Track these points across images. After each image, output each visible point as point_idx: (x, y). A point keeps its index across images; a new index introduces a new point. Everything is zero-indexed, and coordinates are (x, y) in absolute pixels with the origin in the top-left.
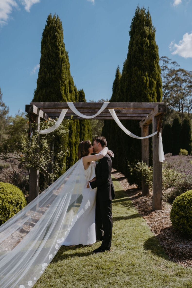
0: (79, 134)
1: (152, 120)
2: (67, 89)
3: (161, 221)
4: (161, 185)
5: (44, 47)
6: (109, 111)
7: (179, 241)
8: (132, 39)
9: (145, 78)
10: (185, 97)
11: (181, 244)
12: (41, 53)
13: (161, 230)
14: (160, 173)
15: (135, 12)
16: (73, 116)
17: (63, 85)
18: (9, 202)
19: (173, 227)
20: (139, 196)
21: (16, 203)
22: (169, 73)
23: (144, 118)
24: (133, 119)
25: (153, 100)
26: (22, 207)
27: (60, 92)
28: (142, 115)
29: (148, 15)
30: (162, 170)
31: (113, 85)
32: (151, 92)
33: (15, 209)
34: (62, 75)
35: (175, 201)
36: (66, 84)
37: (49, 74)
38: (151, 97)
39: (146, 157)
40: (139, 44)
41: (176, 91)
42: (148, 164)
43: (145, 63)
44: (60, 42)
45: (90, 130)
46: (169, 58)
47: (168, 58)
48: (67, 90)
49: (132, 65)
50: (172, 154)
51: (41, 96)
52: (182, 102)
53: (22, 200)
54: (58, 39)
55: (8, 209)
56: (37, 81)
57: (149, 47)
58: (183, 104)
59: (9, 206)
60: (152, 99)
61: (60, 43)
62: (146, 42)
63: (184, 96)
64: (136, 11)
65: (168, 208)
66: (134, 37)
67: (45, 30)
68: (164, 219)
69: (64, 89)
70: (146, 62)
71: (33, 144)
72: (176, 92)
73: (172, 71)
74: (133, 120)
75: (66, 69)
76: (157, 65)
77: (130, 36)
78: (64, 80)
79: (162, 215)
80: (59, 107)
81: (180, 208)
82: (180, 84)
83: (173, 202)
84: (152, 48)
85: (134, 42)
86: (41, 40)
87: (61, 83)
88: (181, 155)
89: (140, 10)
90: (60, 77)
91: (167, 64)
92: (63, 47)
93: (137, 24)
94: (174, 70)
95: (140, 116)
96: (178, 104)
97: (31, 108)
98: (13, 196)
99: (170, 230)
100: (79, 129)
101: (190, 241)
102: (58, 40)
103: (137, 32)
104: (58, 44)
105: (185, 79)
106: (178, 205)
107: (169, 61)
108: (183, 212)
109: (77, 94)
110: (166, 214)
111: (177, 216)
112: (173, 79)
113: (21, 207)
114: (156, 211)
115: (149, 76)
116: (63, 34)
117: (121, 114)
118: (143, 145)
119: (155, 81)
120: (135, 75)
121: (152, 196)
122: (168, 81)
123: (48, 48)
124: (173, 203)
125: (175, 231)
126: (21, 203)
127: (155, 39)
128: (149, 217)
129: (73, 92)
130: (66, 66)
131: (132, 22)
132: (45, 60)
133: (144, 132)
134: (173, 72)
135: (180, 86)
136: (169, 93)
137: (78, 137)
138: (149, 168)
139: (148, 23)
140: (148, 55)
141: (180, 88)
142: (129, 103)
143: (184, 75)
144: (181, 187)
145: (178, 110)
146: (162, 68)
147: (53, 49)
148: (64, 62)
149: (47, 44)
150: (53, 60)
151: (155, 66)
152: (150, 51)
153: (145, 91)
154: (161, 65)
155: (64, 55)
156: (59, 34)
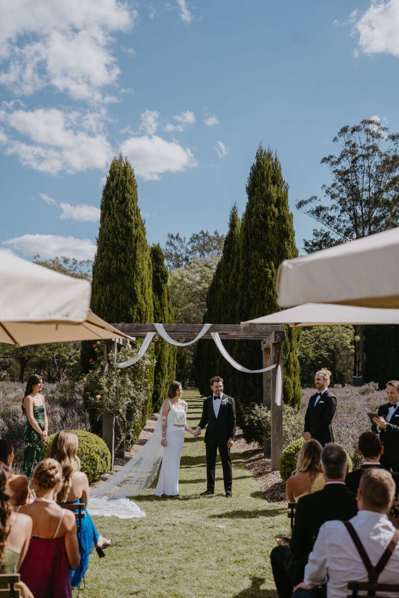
4: (281, 437)
6: (211, 334)
8: (251, 202)
9: (271, 271)
14: (281, 420)
16: (158, 338)
17: (138, 279)
20: (260, 458)
27: (134, 290)
29: (276, 164)
30: (283, 416)
34: (137, 262)
36: (143, 277)
37: (116, 262)
39: (270, 398)
44: (133, 207)
47: (378, 125)
50: (379, 386)
54: (130, 203)
57: (278, 218)
61: (133, 209)
62: (272, 212)
64: (257, 155)
66: (254, 200)
69: (140, 286)
73: (391, 160)
77: (248, 195)
78: (140, 271)
80: (144, 330)
84: (282, 220)
85: (254, 209)
87: (135, 276)
89: (263, 153)
90: (133, 266)
92: (137, 214)
94: (395, 157)
102: (130, 206)
104: (129, 213)
114: (275, 472)
120: (254, 264)
123: (114, 219)
131: (251, 172)
139: (276, 180)
140: (276, 231)
142: (238, 326)
146: (365, 152)
147: (121, 221)
148: (140, 241)
149: (112, 212)
150: (123, 239)
151: (286, 250)
152: (279, 225)
153: (270, 291)
154: (359, 145)
155: (139, 229)
156: (131, 194)
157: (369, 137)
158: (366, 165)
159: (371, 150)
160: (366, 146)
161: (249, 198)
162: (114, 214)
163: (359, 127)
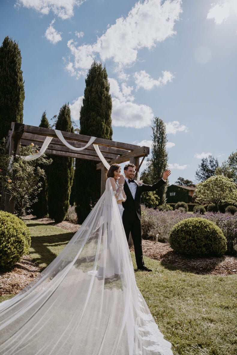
6: (94, 146)
9: (103, 124)
17: (19, 114)
80: (45, 133)
97: (21, 128)
103: (96, 81)
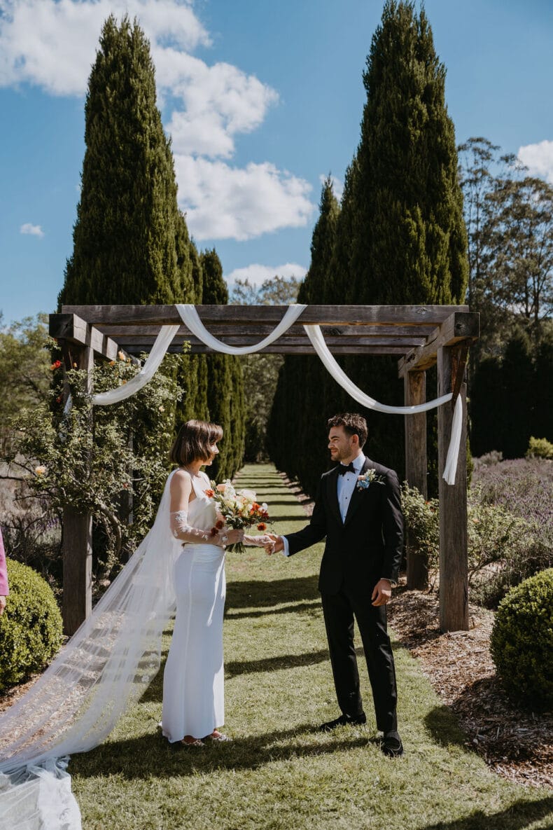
0: (205, 393)
1: (436, 358)
2: (170, 259)
3: (464, 663)
4: (464, 555)
5: (94, 123)
6: (304, 330)
7: (515, 719)
8: (374, 101)
9: (415, 224)
10: (545, 271)
11: (521, 727)
12: (86, 141)
13: (466, 687)
14: (462, 517)
15: (382, 12)
16: (189, 344)
17: (157, 244)
18: (10, 615)
19: (501, 679)
20: (400, 589)
21: (31, 618)
22: (493, 192)
23: (412, 351)
24: (379, 351)
25: (439, 292)
26: (49, 630)
27: (150, 266)
28: (406, 341)
29: (423, 25)
30: (466, 509)
31: (314, 238)
32: (433, 267)
33: (27, 635)
34: (154, 212)
35: (505, 601)
36: (167, 242)
37: (113, 211)
38: (432, 281)
39: (420, 470)
40: (394, 118)
41: (517, 249)
42: (426, 493)
43: (413, 177)
44: (147, 107)
45: (238, 380)
46: (494, 144)
47: (488, 143)
48: (172, 260)
49: (373, 183)
50: (503, 456)
51: (90, 282)
52: (536, 287)
53: (48, 607)
54: (139, 97)
55: (7, 634)
56: (74, 230)
57: (427, 125)
58: (539, 291)
59: (11, 626)
60: (436, 290)
61: (145, 109)
62: (417, 109)
63: (541, 266)
64: (385, 10)
65: (484, 623)
66: (379, 94)
67: (98, 69)
68: (474, 657)
69: (161, 257)
70: (417, 172)
71: (75, 433)
72: (517, 255)
73: (503, 186)
74: (379, 356)
75: (167, 193)
76: (450, 181)
77: (367, 89)
78: (161, 230)
79: (468, 646)
80: (152, 318)
81: (519, 623)
82: (528, 228)
83: (500, 605)
84: (436, 128)
85: (380, 109)
86: (86, 99)
87: (151, 239)
88: (531, 457)
89: (397, 8)
90: (147, 219)
91: (485, 163)
92: (155, 122)
93: (388, 52)
94: (509, 183)
95: (398, 342)
96: (521, 291)
97: (67, 326)
98: (22, 597)
99: (491, 687)
100: (206, 378)
101: (549, 716)
102: (139, 102)
103: (389, 78)
104: (139, 114)
105: (545, 210)
106: (512, 611)
107: (491, 151)
108: (525, 633)
109: (199, 265)
110: (480, 643)
111: (508, 647)
112: (506, 212)
113: (46, 628)
114: (451, 634)
115: (425, 217)
116: (153, 79)
117: (340, 338)
118: (409, 430)
119: (445, 231)
120: (382, 212)
121: (437, 589)
122: (491, 217)
123: (109, 126)
124: (499, 607)
125: (505, 691)
126: (46, 617)
127: (444, 99)
128: (429, 653)
129: (187, 264)
130: (166, 183)
131: (372, 45)
132: (99, 163)
133: (412, 394)
134: (505, 188)
135: (530, 235)
136: (492, 257)
137: (202, 404)
138: (429, 505)
139: (424, 51)
140: (423, 149)
141: (528, 239)
142: (365, 308)
143: (542, 198)
144: (525, 560)
145: (521, 312)
146: (472, 176)
147: (123, 131)
148: (159, 171)
149: (104, 114)
150: (126, 166)
151: (444, 186)
152: (429, 137)
153: (415, 263)
154: (466, 168)
155: (159, 149)
156: (141, 81)
157: (478, 157)
158: (474, 193)
159: (479, 175)
160: (474, 170)
161: (369, 95)
162: (108, 118)
163: (465, 145)
